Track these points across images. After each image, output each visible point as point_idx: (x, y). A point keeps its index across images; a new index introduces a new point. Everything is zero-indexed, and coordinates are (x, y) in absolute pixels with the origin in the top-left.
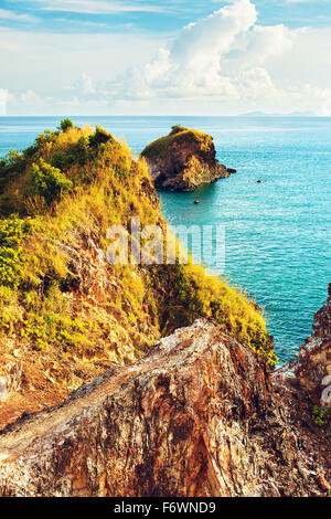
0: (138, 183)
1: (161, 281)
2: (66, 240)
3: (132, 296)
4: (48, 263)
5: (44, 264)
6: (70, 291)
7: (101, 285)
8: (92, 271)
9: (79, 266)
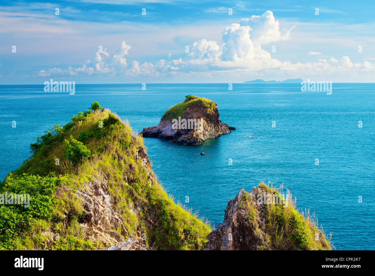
0: (136, 150)
1: (150, 215)
2: (83, 190)
3: (129, 226)
4: (70, 205)
5: (68, 205)
6: (85, 223)
7: (107, 218)
8: (101, 209)
9: (92, 206)
